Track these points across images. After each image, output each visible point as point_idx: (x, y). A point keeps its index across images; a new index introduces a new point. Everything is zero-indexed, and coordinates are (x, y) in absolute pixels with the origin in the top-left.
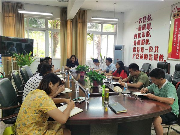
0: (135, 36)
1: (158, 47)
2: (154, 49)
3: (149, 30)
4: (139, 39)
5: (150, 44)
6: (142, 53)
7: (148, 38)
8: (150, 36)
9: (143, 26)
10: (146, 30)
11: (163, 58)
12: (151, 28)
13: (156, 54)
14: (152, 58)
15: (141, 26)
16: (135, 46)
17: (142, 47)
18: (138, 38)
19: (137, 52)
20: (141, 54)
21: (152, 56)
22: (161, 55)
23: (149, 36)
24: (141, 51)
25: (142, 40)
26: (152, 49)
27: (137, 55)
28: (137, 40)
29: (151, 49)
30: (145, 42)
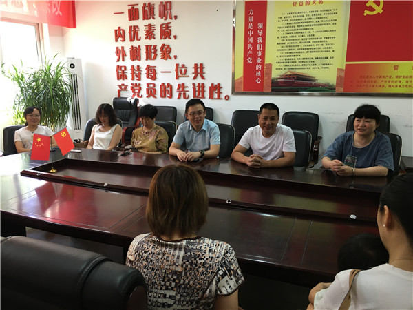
0: (119, 34)
1: (201, 65)
2: (191, 71)
3: (169, 20)
4: (136, 44)
5: (175, 57)
6: (150, 81)
7: (167, 41)
8: (175, 37)
9: (144, 8)
10: (157, 22)
11: (222, 90)
12: (176, 17)
13: (199, 84)
14: (187, 93)
15: (135, 7)
16: (121, 63)
17: (148, 67)
18: (132, 40)
19: (133, 79)
20: (148, 85)
21: (186, 89)
22: (212, 84)
23: (172, 36)
24: (148, 77)
25: (147, 47)
26: (186, 71)
27: (132, 88)
28: (127, 45)
29: (180, 71)
30: (159, 52)
